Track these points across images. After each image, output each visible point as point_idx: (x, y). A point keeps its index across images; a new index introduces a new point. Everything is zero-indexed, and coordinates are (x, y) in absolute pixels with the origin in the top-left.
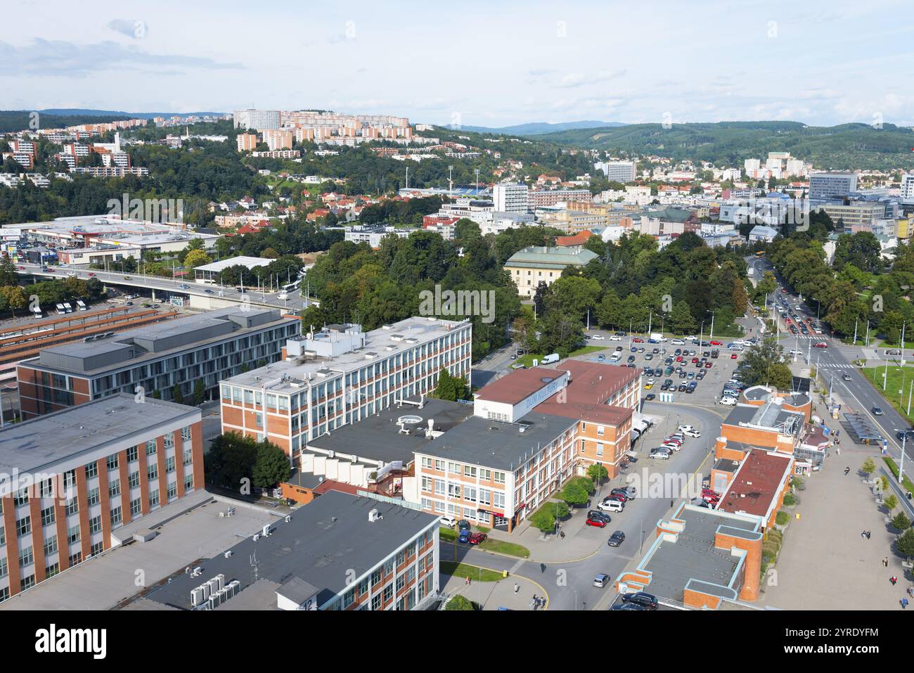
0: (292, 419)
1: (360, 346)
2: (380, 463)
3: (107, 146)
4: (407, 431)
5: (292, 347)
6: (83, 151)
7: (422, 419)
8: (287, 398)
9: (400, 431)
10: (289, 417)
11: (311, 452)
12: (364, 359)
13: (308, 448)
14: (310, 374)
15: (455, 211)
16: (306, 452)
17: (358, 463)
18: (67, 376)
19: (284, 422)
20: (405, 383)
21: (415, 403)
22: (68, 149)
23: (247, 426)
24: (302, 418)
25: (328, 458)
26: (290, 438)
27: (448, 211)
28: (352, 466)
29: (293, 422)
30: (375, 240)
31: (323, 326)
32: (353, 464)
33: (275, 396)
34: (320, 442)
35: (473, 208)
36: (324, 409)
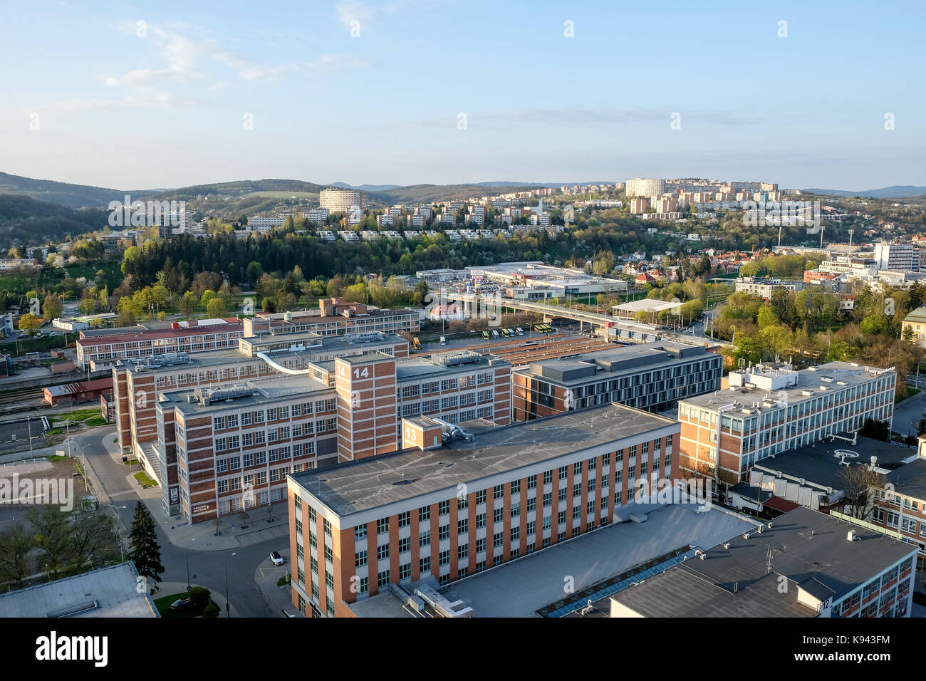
0: (744, 439)
1: (794, 383)
2: (830, 490)
3: (534, 209)
4: (848, 464)
5: (734, 379)
6: (517, 212)
7: (858, 455)
8: (741, 422)
9: (840, 463)
10: (741, 438)
11: (760, 471)
12: (801, 395)
13: (756, 466)
14: (758, 403)
15: (835, 267)
16: (755, 469)
17: (806, 486)
18: (550, 384)
19: (737, 442)
20: (835, 420)
21: (849, 440)
22: (508, 211)
23: (699, 441)
24: (751, 440)
25: (777, 477)
26: (740, 456)
27: (829, 267)
28: (801, 488)
29: (744, 443)
30: (765, 291)
31: (759, 363)
32: (801, 486)
33: (730, 419)
34: (766, 462)
35: (854, 265)
36: (768, 434)
